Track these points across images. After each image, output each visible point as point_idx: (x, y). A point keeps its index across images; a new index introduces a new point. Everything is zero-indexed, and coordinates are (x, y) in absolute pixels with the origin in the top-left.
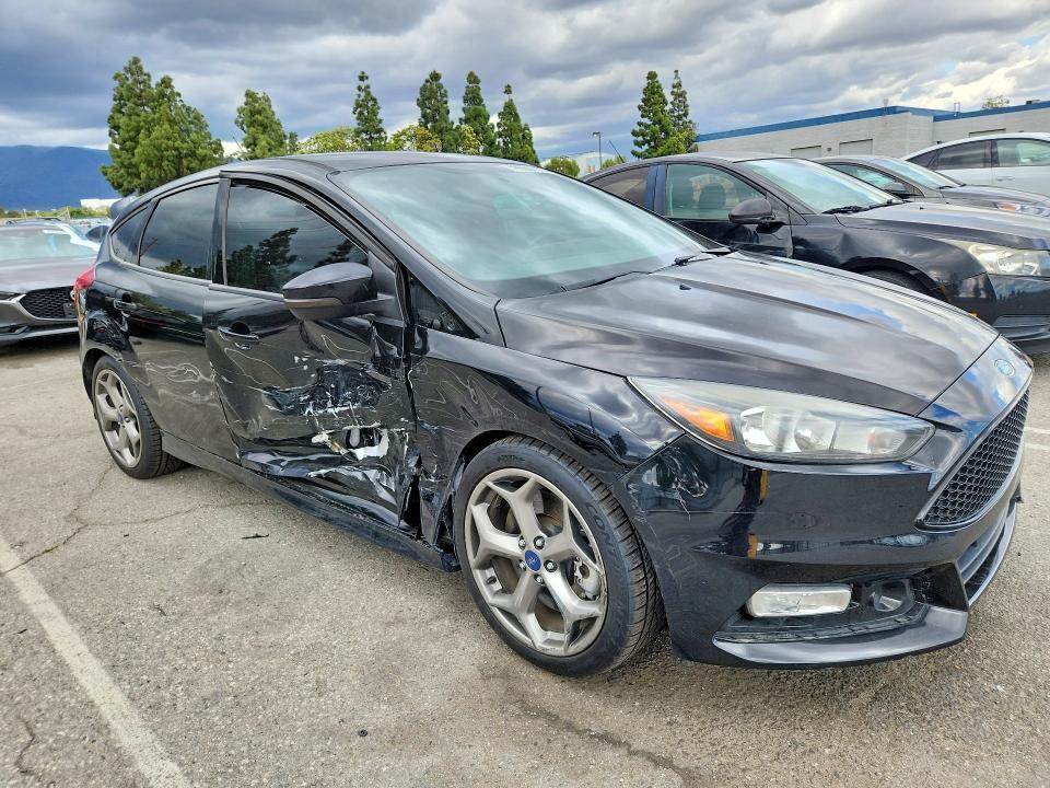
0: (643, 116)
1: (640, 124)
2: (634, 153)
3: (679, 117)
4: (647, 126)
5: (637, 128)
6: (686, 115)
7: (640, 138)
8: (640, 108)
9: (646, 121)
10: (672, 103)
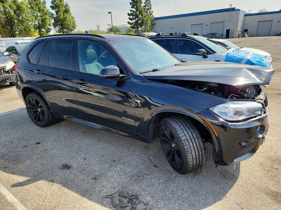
0: (132, 7)
1: (131, 11)
2: (129, 23)
3: (148, 9)
4: (133, 12)
5: (130, 12)
6: (150, 8)
7: (131, 17)
8: (131, 3)
9: (134, 10)
10: (145, 3)
